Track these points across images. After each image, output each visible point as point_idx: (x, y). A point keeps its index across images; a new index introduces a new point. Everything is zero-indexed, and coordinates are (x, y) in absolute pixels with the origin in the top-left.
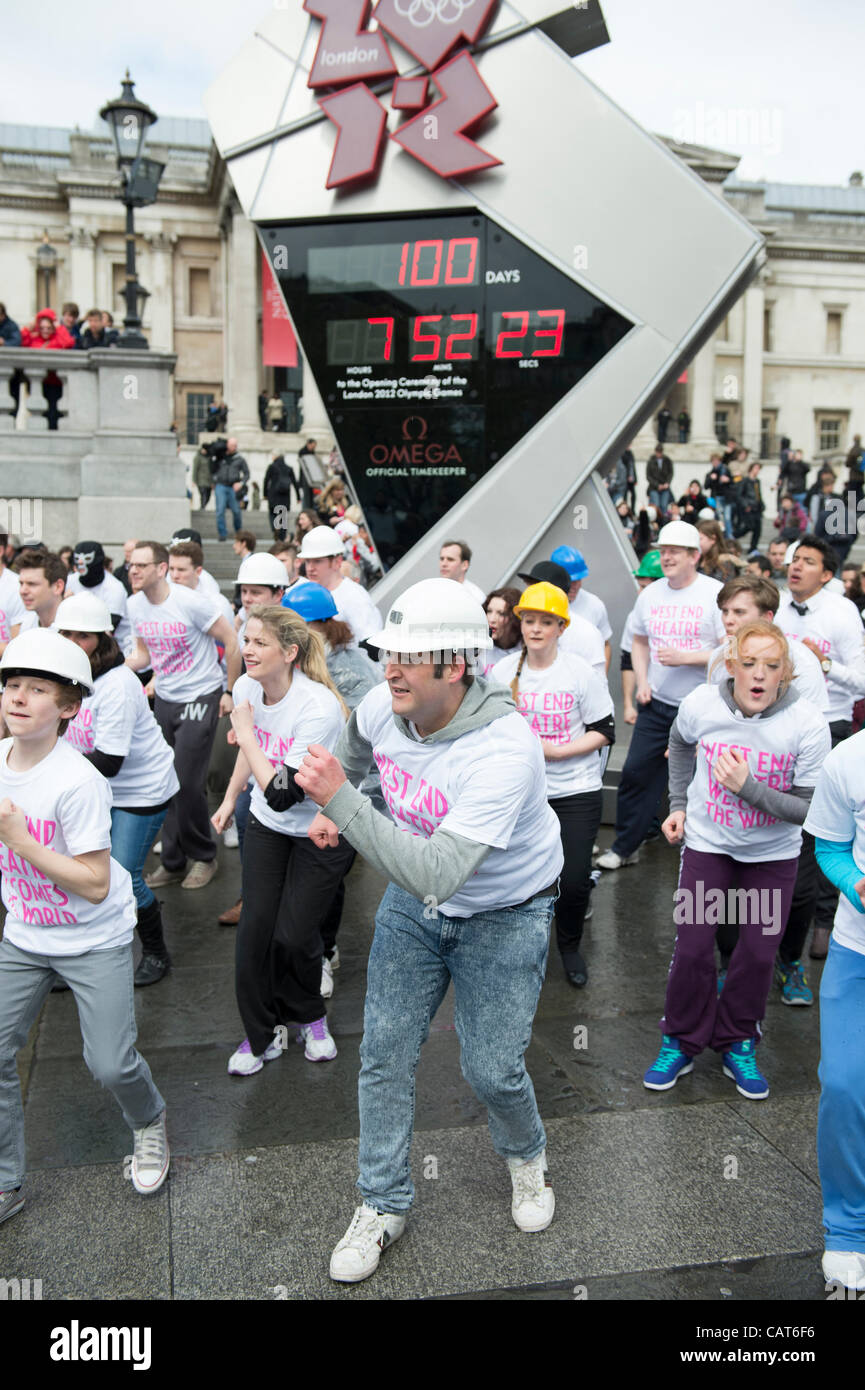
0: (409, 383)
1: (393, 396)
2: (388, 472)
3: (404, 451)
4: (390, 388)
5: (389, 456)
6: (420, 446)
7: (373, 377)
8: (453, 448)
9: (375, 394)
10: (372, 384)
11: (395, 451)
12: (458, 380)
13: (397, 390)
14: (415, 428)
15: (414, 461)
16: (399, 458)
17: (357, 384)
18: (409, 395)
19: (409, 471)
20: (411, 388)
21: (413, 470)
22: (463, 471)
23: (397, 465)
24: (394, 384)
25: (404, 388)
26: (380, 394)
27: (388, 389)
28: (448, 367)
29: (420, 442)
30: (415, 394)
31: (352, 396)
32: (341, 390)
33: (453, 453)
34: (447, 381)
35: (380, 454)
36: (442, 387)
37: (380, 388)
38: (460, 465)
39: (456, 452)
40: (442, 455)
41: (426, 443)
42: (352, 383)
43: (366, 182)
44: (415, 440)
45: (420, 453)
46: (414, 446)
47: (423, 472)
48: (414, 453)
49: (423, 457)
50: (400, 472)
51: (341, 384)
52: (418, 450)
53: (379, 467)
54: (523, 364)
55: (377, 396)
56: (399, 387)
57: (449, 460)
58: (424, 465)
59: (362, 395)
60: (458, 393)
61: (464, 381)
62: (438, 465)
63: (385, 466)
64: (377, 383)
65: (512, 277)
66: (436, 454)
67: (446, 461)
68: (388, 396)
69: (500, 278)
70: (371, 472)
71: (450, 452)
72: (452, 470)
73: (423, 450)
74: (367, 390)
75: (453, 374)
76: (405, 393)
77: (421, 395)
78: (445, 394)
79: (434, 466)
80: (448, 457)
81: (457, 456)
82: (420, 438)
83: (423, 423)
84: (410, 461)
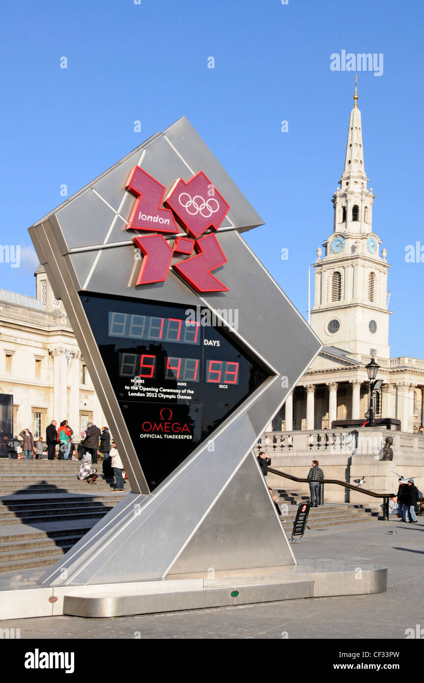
0: (164, 390)
1: (156, 396)
2: (151, 436)
3: (160, 425)
4: (154, 392)
5: (153, 427)
6: (169, 423)
7: (146, 385)
8: (186, 425)
9: (146, 395)
10: (144, 389)
11: (155, 425)
12: (189, 391)
13: (158, 393)
14: (166, 414)
15: (166, 431)
16: (158, 429)
17: (136, 388)
18: (165, 396)
19: (163, 436)
20: (165, 393)
21: (165, 435)
22: (191, 437)
23: (157, 433)
24: (157, 390)
25: (162, 393)
26: (149, 395)
27: (153, 392)
28: (185, 384)
30: (167, 396)
31: (133, 394)
32: (127, 391)
33: (186, 428)
34: (184, 391)
35: (147, 426)
36: (182, 394)
37: (149, 392)
38: (189, 434)
39: (187, 427)
40: (180, 428)
41: (172, 422)
42: (133, 388)
44: (166, 420)
45: (169, 427)
46: (166, 423)
47: (170, 437)
48: (166, 427)
49: (170, 429)
50: (158, 436)
51: (127, 388)
52: (167, 425)
53: (147, 433)
54: (221, 387)
55: (147, 396)
56: (159, 392)
57: (184, 431)
58: (172, 434)
59: (139, 394)
60: (189, 398)
61: (192, 392)
62: (178, 434)
63: (151, 433)
64: (148, 389)
65: (216, 344)
66: (178, 428)
67: (182, 432)
68: (153, 396)
69: (210, 343)
70: (143, 436)
71: (184, 427)
72: (185, 436)
73: (171, 425)
74: (142, 392)
75: (187, 388)
76: (162, 395)
77: (170, 397)
78: (183, 397)
79: (176, 434)
80: (183, 429)
81: (188, 430)
82: (169, 419)
83: (171, 411)
84: (164, 431)
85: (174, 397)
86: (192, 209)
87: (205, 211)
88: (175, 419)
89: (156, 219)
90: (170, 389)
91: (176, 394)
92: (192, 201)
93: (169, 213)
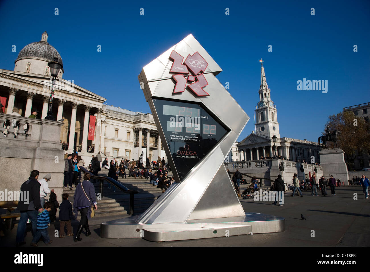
0: (186, 137)
2: (181, 157)
3: (184, 152)
4: (182, 138)
7: (178, 135)
8: (195, 152)
10: (178, 136)
11: (182, 152)
15: (187, 154)
16: (183, 154)
17: (174, 136)
19: (186, 157)
22: (197, 157)
26: (179, 139)
28: (194, 134)
29: (188, 150)
31: (173, 139)
32: (171, 137)
33: (195, 153)
34: (194, 137)
35: (179, 152)
36: (193, 139)
37: (179, 137)
38: (197, 156)
40: (193, 153)
41: (189, 150)
42: (173, 136)
43: (180, 93)
47: (189, 157)
48: (187, 153)
49: (189, 154)
50: (184, 157)
52: (187, 152)
53: (179, 155)
54: (209, 135)
56: (184, 138)
57: (194, 155)
58: (189, 156)
59: (175, 139)
60: (196, 140)
61: (197, 138)
63: (180, 155)
64: (179, 136)
65: (206, 118)
69: (204, 117)
70: (177, 157)
72: (195, 157)
73: (189, 152)
74: (177, 138)
76: (185, 139)
77: (188, 140)
78: (193, 140)
79: (191, 156)
80: (194, 154)
81: (196, 154)
82: (188, 149)
83: (189, 146)
84: (186, 154)
85: (190, 140)
86: (194, 64)
87: (199, 65)
88: (191, 149)
89: (180, 69)
90: (188, 136)
91: (191, 139)
92: (194, 62)
93: (185, 66)
